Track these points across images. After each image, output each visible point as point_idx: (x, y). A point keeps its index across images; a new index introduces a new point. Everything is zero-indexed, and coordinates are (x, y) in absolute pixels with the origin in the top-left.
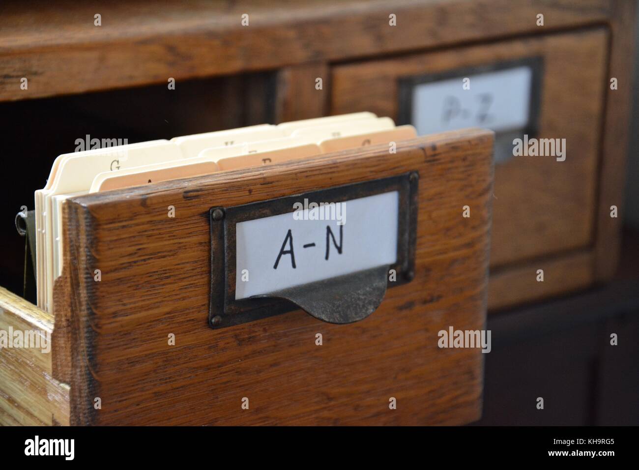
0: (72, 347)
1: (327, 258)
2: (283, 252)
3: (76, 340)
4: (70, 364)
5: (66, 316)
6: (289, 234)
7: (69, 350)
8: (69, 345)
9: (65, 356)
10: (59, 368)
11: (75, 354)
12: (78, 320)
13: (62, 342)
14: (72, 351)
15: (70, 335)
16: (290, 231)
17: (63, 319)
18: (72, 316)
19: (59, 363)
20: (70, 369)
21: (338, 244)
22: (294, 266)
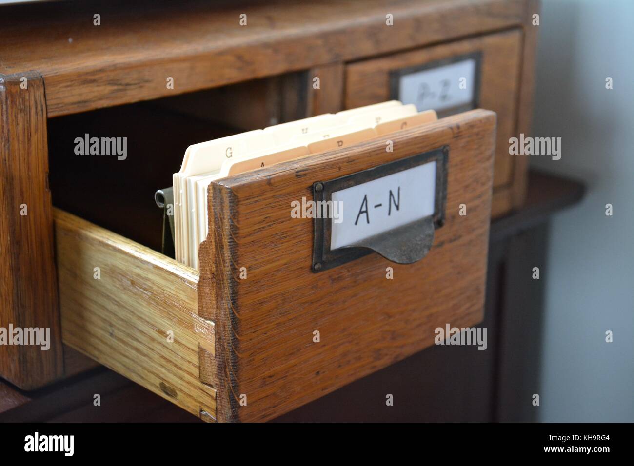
0: (216, 294)
1: (389, 214)
2: (361, 212)
3: (220, 288)
4: (215, 307)
5: (211, 270)
6: (365, 199)
7: (214, 295)
8: (214, 292)
9: (210, 299)
10: (205, 309)
11: (220, 299)
12: (222, 274)
13: (207, 290)
14: (217, 296)
15: (215, 285)
16: (366, 196)
17: (208, 273)
18: (217, 271)
19: (204, 305)
20: (215, 310)
21: (397, 203)
22: (368, 222)
